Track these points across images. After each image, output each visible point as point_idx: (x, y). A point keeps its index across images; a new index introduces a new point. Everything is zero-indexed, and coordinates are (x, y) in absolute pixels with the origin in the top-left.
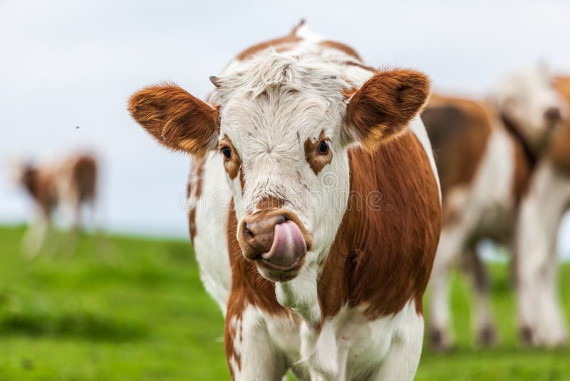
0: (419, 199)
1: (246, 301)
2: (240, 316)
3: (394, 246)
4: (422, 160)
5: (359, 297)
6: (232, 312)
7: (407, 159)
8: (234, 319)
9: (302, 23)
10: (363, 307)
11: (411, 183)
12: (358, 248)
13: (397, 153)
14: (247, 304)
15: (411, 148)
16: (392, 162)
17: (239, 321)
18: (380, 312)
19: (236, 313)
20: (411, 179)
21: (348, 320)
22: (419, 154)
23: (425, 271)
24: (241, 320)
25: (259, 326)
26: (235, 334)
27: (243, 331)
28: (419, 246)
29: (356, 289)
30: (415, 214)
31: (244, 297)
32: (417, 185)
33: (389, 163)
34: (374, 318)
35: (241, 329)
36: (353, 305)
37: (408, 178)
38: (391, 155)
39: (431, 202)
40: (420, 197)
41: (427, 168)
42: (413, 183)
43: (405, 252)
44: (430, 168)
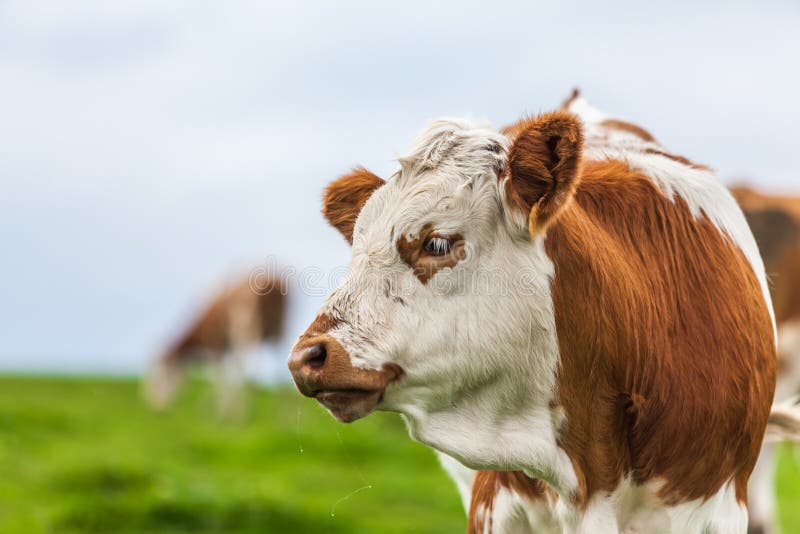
0: (741, 339)
1: (497, 482)
2: (489, 504)
3: (699, 400)
4: (748, 285)
5: (647, 467)
6: (478, 500)
7: (726, 282)
8: (481, 509)
9: (576, 94)
10: (656, 485)
11: (729, 316)
12: (637, 392)
13: (711, 273)
14: (499, 488)
15: (732, 267)
16: (703, 285)
17: (488, 510)
18: (683, 494)
19: (484, 500)
20: (730, 310)
21: (636, 505)
22: (745, 276)
23: (750, 441)
24: (491, 509)
25: (515, 517)
26: (482, 529)
27: (494, 524)
28: (740, 404)
29: (643, 456)
30: (734, 358)
31: (494, 479)
32: (738, 318)
33: (697, 285)
34: (674, 503)
35: (491, 521)
36: (640, 480)
37: (725, 307)
38: (702, 275)
39: (761, 345)
40: (743, 335)
41: (757, 298)
42: (733, 316)
43: (716, 411)
44: (761, 297)
